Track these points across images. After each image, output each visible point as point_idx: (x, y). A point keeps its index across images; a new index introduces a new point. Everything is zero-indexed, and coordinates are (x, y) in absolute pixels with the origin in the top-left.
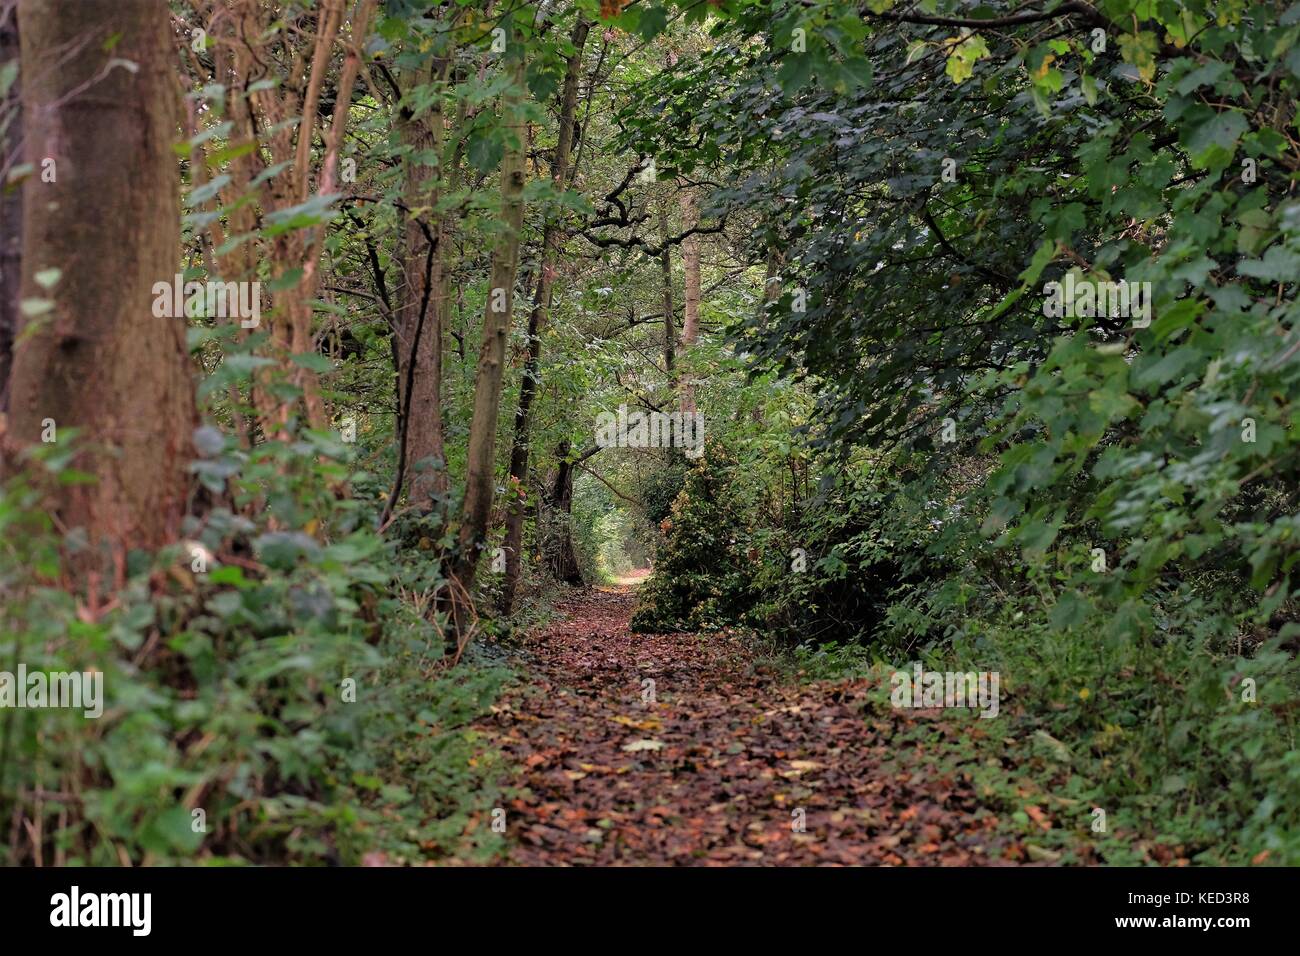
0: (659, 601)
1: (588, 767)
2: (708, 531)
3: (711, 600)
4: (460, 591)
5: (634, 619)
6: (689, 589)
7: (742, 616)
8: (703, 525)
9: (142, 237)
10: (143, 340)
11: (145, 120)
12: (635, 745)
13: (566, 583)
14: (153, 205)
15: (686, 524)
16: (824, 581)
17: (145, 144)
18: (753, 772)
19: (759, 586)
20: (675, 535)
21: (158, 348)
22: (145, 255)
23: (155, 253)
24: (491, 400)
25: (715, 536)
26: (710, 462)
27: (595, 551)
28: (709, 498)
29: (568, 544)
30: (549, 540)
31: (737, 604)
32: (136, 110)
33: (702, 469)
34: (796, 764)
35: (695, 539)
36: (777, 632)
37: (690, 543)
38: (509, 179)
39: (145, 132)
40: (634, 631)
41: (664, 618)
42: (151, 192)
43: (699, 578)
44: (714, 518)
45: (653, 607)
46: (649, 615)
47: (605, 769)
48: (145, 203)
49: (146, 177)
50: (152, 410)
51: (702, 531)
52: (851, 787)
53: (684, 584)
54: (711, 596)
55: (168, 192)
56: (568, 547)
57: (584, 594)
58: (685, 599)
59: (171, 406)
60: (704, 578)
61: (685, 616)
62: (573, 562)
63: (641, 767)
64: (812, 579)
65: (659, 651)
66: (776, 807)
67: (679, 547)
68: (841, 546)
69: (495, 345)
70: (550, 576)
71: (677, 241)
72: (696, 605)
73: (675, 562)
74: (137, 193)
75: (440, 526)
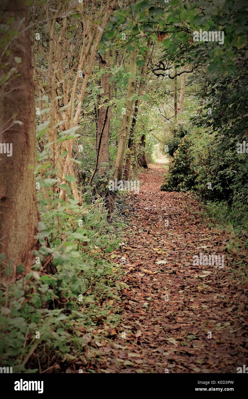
0: (169, 182)
1: (146, 271)
2: (184, 162)
3: (184, 182)
4: (112, 200)
5: (162, 187)
6: (177, 179)
7: (193, 187)
8: (183, 160)
9: (25, 169)
10: (24, 198)
11: (27, 135)
12: (159, 262)
13: (143, 167)
14: (28, 160)
15: (178, 160)
16: (216, 181)
17: (27, 142)
18: (192, 275)
19: (198, 181)
20: (174, 163)
21: (28, 200)
22: (25, 174)
23: (28, 174)
24: (123, 146)
25: (186, 163)
26: (185, 142)
27: (152, 153)
28: (184, 153)
29: (144, 156)
30: (138, 155)
31: (191, 184)
32: (24, 133)
33: (183, 144)
34: (204, 272)
35: (180, 164)
36: (202, 195)
37: (179, 165)
38: (131, 84)
39: (27, 139)
40: (161, 190)
41: (170, 187)
42: (28, 156)
43: (181, 176)
44: (186, 158)
45: (167, 184)
46: (166, 186)
47: (150, 272)
48: (26, 159)
49: (26, 152)
50: (26, 218)
51: (182, 162)
52: (220, 284)
53: (176, 177)
54: (184, 181)
55: (33, 156)
56: (144, 157)
57: (148, 171)
58: (177, 181)
59: (31, 216)
60: (182, 176)
61: (176, 187)
62: (145, 161)
63: (160, 272)
64: (212, 181)
65: (168, 202)
66: (198, 292)
67: (175, 166)
68: (221, 172)
69: (125, 131)
70: (138, 165)
71: (179, 75)
72: (179, 183)
73: (174, 171)
74: (24, 156)
75: (107, 182)
